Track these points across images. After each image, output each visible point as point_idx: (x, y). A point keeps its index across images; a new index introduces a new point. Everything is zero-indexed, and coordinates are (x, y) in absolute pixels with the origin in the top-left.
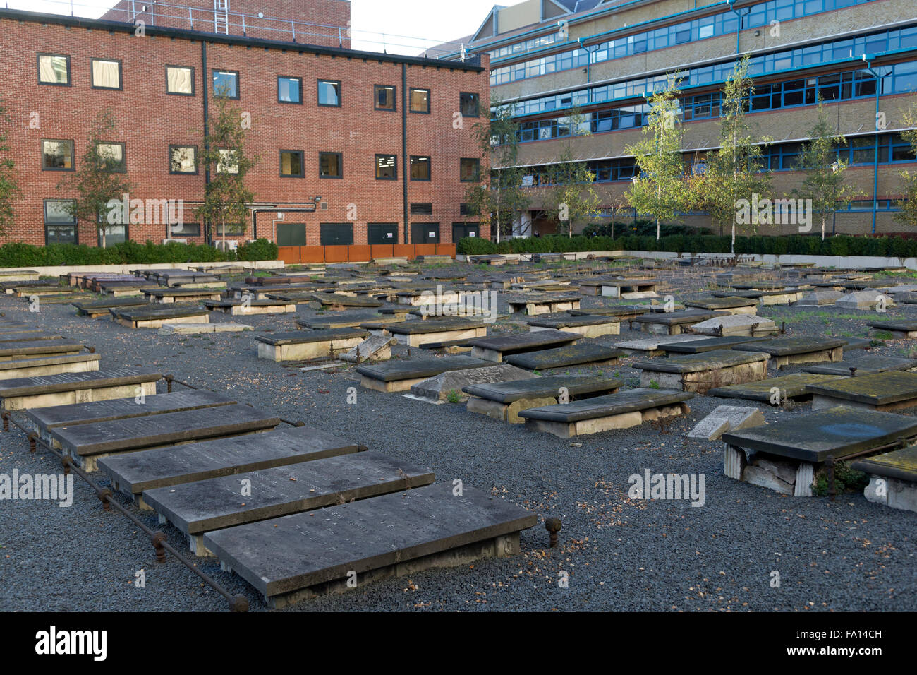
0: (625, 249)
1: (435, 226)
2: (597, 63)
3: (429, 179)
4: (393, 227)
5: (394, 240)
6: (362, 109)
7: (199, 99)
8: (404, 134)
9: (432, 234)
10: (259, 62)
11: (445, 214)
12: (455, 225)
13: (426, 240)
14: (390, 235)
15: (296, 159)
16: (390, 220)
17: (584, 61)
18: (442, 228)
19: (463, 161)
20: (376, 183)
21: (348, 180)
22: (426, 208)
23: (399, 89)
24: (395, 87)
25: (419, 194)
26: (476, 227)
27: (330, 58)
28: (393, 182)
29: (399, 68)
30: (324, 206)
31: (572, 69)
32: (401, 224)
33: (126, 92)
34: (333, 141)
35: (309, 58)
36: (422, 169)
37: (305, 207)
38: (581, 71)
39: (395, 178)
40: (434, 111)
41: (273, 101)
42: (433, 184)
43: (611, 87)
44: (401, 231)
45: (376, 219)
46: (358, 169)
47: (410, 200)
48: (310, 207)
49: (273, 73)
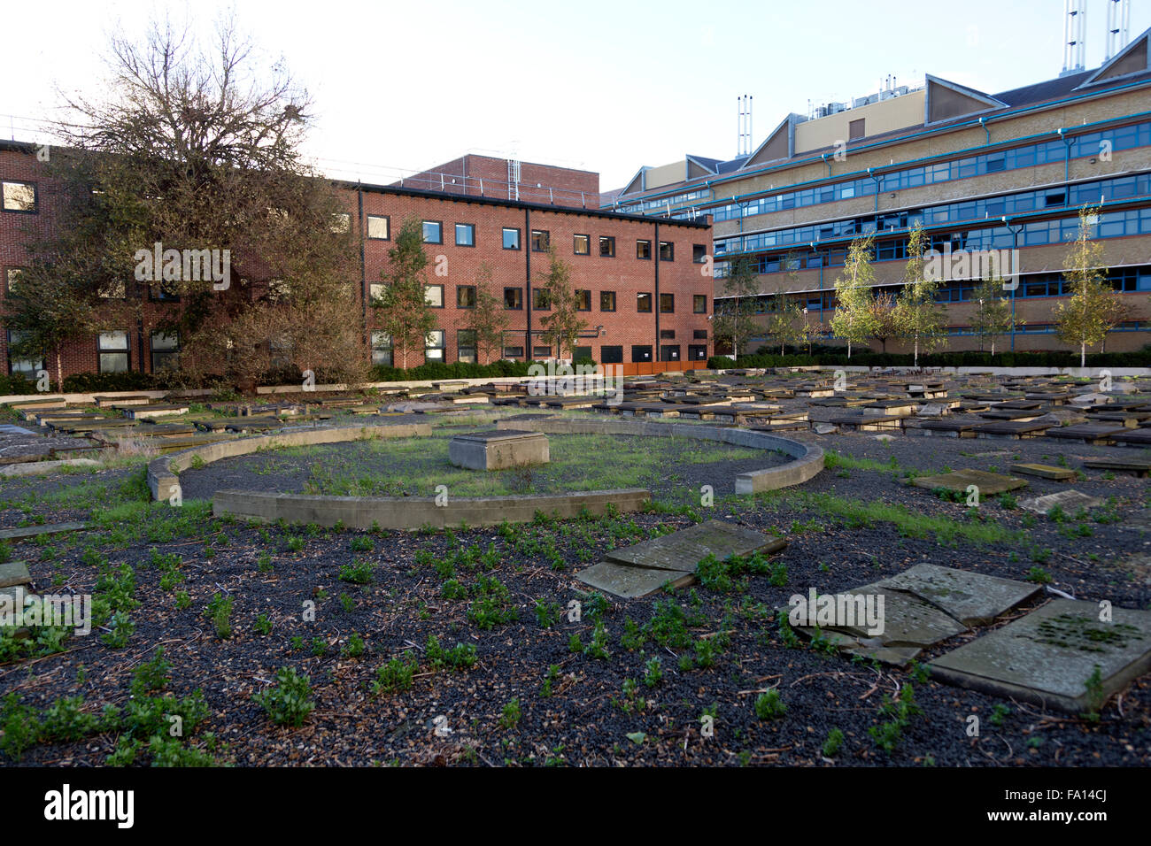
0: (821, 364)
1: (677, 348)
2: (749, 216)
3: (673, 311)
4: (648, 349)
5: (649, 359)
6: (629, 258)
7: (523, 253)
8: (656, 277)
9: (674, 354)
10: (562, 224)
11: (684, 340)
12: (690, 347)
13: (670, 358)
14: (647, 355)
15: (586, 296)
16: (647, 344)
17: (737, 214)
18: (682, 349)
19: (697, 297)
20: (638, 315)
21: (620, 313)
22: (671, 334)
23: (653, 242)
24: (650, 242)
25: (667, 322)
26: (704, 348)
27: (608, 220)
28: (649, 314)
29: (653, 226)
30: (604, 333)
31: (726, 220)
32: (654, 347)
33: (478, 248)
34: (610, 283)
35: (594, 220)
36: (668, 304)
37: (591, 334)
38: (734, 223)
39: (651, 311)
40: (676, 259)
41: (572, 253)
42: (676, 315)
43: (761, 236)
44: (654, 352)
45: (638, 342)
46: (627, 303)
47: (661, 328)
48: (595, 334)
49: (571, 232)
